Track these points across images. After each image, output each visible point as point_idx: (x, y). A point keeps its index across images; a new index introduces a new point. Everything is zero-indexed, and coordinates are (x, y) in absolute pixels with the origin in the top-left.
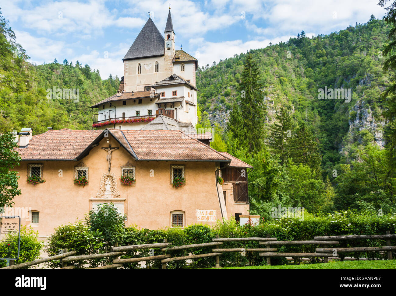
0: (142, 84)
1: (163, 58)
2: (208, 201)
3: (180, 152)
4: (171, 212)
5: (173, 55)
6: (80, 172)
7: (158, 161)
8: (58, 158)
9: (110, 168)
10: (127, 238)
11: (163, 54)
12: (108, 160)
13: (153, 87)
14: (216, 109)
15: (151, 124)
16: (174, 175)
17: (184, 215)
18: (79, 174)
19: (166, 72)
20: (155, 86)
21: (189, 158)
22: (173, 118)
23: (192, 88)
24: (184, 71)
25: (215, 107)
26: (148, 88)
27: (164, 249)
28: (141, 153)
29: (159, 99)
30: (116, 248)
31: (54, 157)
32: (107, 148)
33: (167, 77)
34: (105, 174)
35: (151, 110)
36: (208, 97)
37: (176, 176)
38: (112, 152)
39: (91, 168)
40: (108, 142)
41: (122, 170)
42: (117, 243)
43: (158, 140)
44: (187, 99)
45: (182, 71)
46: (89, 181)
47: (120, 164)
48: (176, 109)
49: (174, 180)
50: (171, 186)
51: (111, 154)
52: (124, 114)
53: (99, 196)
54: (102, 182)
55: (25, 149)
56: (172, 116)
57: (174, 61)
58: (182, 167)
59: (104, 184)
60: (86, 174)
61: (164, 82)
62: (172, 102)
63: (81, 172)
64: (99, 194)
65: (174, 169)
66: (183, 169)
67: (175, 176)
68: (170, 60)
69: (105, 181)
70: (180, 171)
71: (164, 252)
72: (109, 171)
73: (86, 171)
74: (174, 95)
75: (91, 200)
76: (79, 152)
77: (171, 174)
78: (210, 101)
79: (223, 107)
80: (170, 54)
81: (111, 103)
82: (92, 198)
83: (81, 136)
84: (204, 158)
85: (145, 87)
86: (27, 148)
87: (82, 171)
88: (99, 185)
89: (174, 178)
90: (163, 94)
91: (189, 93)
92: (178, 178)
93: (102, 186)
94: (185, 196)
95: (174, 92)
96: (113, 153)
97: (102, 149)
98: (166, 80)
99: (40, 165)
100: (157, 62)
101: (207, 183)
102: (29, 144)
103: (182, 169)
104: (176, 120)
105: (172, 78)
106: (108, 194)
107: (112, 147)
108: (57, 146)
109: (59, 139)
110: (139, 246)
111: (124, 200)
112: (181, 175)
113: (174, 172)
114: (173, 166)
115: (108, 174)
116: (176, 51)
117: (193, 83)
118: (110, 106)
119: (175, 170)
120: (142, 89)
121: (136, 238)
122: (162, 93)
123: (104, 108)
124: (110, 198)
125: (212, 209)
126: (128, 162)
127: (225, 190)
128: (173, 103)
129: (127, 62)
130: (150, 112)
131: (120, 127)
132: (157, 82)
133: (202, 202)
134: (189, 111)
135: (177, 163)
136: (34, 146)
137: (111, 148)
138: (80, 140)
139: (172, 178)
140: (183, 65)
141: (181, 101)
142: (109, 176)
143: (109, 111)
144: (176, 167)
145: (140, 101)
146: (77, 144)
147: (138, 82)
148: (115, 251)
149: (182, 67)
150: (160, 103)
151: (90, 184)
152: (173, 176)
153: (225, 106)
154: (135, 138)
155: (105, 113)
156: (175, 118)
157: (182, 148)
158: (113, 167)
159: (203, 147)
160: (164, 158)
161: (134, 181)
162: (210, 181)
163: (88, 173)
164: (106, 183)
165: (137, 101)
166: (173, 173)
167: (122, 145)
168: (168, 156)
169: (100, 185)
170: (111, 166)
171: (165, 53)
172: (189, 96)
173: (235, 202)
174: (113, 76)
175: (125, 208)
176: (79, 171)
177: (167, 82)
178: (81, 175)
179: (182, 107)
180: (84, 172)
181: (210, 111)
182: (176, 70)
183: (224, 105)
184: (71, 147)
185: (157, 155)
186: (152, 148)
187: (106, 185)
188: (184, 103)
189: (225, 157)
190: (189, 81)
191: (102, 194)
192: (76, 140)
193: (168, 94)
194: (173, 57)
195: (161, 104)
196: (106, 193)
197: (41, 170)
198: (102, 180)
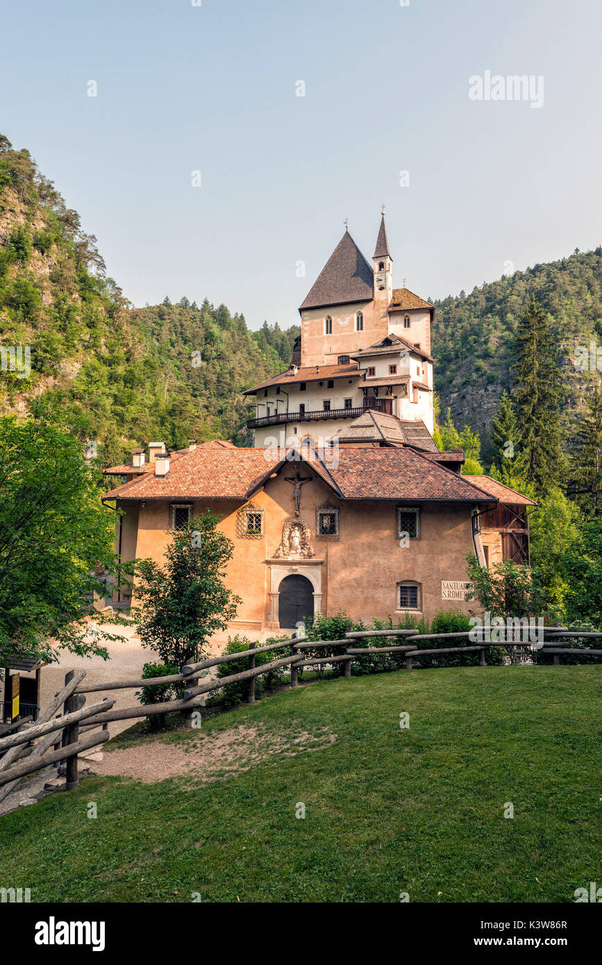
0: (334, 351)
1: (372, 304)
2: (460, 567)
3: (412, 486)
4: (397, 584)
5: (390, 300)
7: (376, 501)
8: (218, 495)
9: (298, 512)
11: (370, 297)
12: (294, 498)
13: (354, 359)
14: (465, 384)
15: (352, 427)
16: (403, 523)
17: (418, 589)
18: (250, 520)
19: (376, 330)
20: (358, 357)
21: (428, 496)
22: (391, 413)
23: (424, 359)
24: (408, 326)
25: (464, 379)
26: (344, 359)
28: (348, 487)
29: (365, 380)
31: (210, 494)
32: (293, 479)
33: (379, 341)
34: (291, 520)
35: (351, 400)
36: (449, 361)
37: (406, 525)
38: (301, 485)
39: (268, 511)
41: (318, 513)
43: (374, 466)
44: (415, 378)
45: (405, 327)
46: (266, 531)
47: (315, 505)
48: (396, 397)
50: (398, 541)
51: (300, 489)
52: (302, 407)
53: (282, 555)
55: (164, 479)
56: (388, 411)
57: (391, 309)
58: (416, 510)
60: (260, 520)
61: (374, 350)
62: (388, 386)
63: (252, 517)
64: (282, 552)
65: (402, 513)
66: (418, 514)
67: (404, 525)
68: (384, 308)
70: (413, 516)
72: (297, 517)
73: (260, 515)
74: (391, 372)
75: (269, 562)
76: (249, 485)
77: (397, 521)
78: (453, 367)
79: (480, 380)
80: (384, 298)
81: (279, 388)
84: (453, 496)
85: (339, 358)
86: (167, 478)
87: (255, 515)
88: (281, 539)
89: (403, 527)
90: (372, 371)
91: (418, 369)
94: (421, 558)
95: (391, 367)
96: (303, 487)
97: (287, 480)
98: (377, 345)
99: (188, 506)
100: (360, 313)
101: (457, 536)
102: (168, 472)
103: (415, 514)
104: (396, 418)
105: (387, 342)
106: (295, 552)
107: (302, 478)
108: (213, 475)
111: (322, 563)
112: (413, 523)
113: (402, 518)
114: (401, 509)
115: (295, 521)
116: (394, 291)
117: (426, 349)
118: (278, 392)
119: (404, 515)
120: (334, 360)
122: (370, 369)
123: (266, 395)
125: (467, 580)
126: (327, 501)
127: (486, 545)
128: (390, 387)
129: (306, 314)
130: (348, 403)
131: (296, 429)
132: (360, 350)
134: (419, 401)
135: (408, 504)
136: (176, 475)
137: (300, 480)
138: (248, 465)
139: (400, 528)
140: (407, 316)
141: (404, 384)
142: (296, 525)
143: (275, 402)
144: (406, 509)
145: (330, 384)
146: (244, 472)
147: (326, 348)
149: (405, 320)
150: (367, 388)
151: (266, 535)
152: (400, 525)
153: (485, 377)
155: (269, 405)
156: (394, 413)
157: (414, 478)
158: (303, 509)
159: (449, 477)
160: (387, 496)
162: (463, 533)
163: (265, 519)
164: (293, 535)
165: (326, 383)
166: (400, 520)
167: (318, 475)
168: (393, 493)
169: (283, 537)
170: (301, 507)
171: (375, 295)
172: (418, 374)
174: (268, 323)
175: (322, 575)
176: (250, 515)
177: (379, 350)
178: (253, 522)
179: (406, 393)
180: (257, 518)
181: (455, 386)
182: (395, 328)
183: (482, 375)
185: (375, 491)
186: (365, 478)
187: (293, 538)
188: (410, 388)
189: (487, 495)
190: (417, 346)
192: (242, 464)
193: (382, 370)
194: (389, 302)
195: (369, 389)
196: (293, 551)
197: (189, 514)
198: (286, 530)
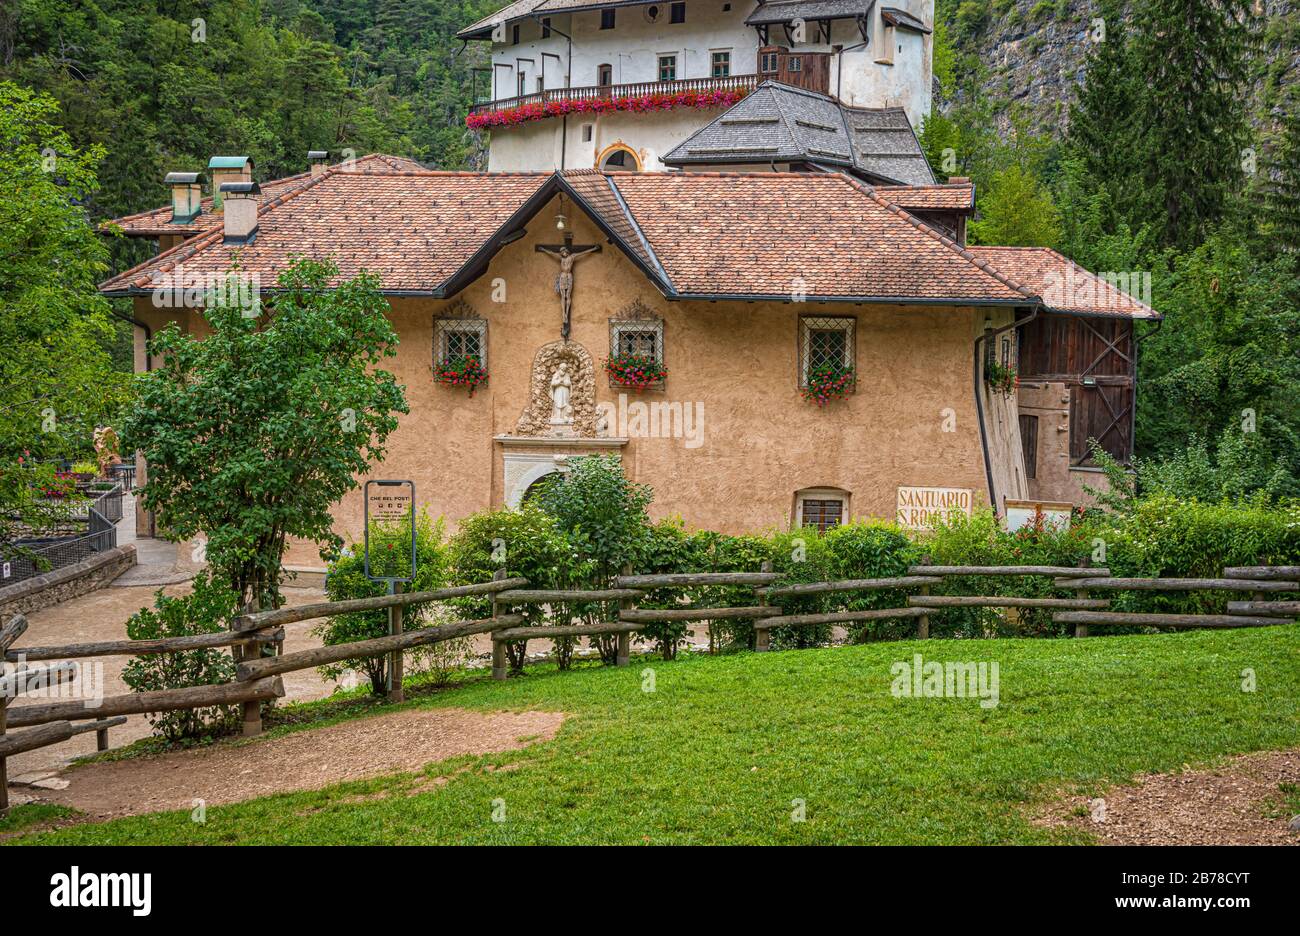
2: (941, 455)
3: (838, 267)
4: (796, 494)
6: (454, 340)
7: (751, 302)
9: (567, 326)
10: (657, 554)
12: (559, 295)
15: (725, 123)
16: (814, 353)
17: (845, 505)
18: (454, 345)
21: (873, 291)
22: (825, 92)
27: (762, 591)
28: (687, 269)
29: (763, 2)
30: (628, 579)
32: (556, 249)
34: (550, 346)
35: (726, 56)
37: (820, 359)
38: (574, 263)
39: (498, 324)
40: (560, 225)
41: (615, 331)
42: (630, 567)
43: (753, 217)
46: (493, 372)
47: (607, 311)
48: (838, 49)
49: (812, 374)
50: (800, 399)
51: (572, 271)
52: (606, 71)
53: (529, 428)
54: (539, 377)
56: (818, 83)
58: (845, 324)
59: (546, 383)
60: (477, 347)
63: (460, 340)
64: (529, 421)
65: (813, 331)
66: (849, 331)
67: (816, 358)
69: (550, 375)
70: (838, 337)
71: (763, 597)
72: (566, 337)
73: (477, 335)
75: (502, 444)
76: (449, 263)
77: (800, 349)
81: (547, 21)
82: (501, 436)
83: (450, 196)
84: (932, 291)
86: (253, 245)
87: (466, 334)
88: (527, 390)
89: (813, 364)
92: (826, 367)
93: (537, 392)
94: (852, 436)
96: (579, 269)
97: (538, 248)
101: (938, 385)
102: (256, 229)
103: (843, 333)
104: (838, 102)
106: (561, 421)
107: (574, 243)
109: (369, 207)
110: (692, 577)
111: (622, 446)
112: (838, 354)
113: (814, 341)
114: (809, 321)
115: (561, 348)
118: (546, 35)
119: (818, 335)
121: (682, 555)
124: (570, 435)
125: (954, 485)
126: (638, 302)
127: (1028, 412)
128: (826, 21)
130: (720, 63)
131: (588, 130)
133: (916, 459)
134: (896, 58)
135: (827, 309)
136: (275, 237)
137: (572, 249)
138: (449, 212)
139: (805, 366)
141: (861, 14)
143: (538, 60)
144: (821, 323)
145: (677, 11)
148: (624, 587)
150: (768, 24)
151: (494, 381)
152: (806, 359)
154: (665, 207)
156: (833, 92)
157: (845, 247)
158: (580, 319)
159: (930, 243)
160: (774, 288)
161: (662, 376)
162: (953, 377)
163: (487, 343)
164: (555, 381)
165: (666, 13)
166: (807, 348)
167: (613, 239)
169: (531, 387)
170: (575, 315)
173: (1075, 461)
176: (454, 333)
178: (459, 350)
179: (865, 37)
180: (470, 340)
184: (417, 243)
185: (750, 277)
186: (729, 248)
187: (555, 388)
188: (875, 24)
189: (1012, 287)
191: (537, 423)
195: (772, 26)
196: (556, 418)
198: (539, 369)
